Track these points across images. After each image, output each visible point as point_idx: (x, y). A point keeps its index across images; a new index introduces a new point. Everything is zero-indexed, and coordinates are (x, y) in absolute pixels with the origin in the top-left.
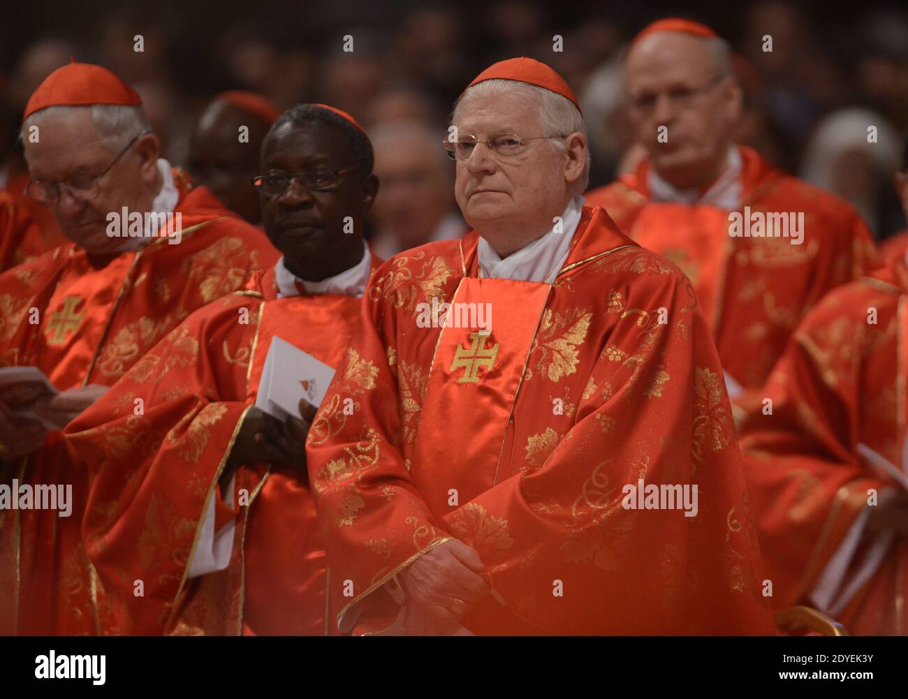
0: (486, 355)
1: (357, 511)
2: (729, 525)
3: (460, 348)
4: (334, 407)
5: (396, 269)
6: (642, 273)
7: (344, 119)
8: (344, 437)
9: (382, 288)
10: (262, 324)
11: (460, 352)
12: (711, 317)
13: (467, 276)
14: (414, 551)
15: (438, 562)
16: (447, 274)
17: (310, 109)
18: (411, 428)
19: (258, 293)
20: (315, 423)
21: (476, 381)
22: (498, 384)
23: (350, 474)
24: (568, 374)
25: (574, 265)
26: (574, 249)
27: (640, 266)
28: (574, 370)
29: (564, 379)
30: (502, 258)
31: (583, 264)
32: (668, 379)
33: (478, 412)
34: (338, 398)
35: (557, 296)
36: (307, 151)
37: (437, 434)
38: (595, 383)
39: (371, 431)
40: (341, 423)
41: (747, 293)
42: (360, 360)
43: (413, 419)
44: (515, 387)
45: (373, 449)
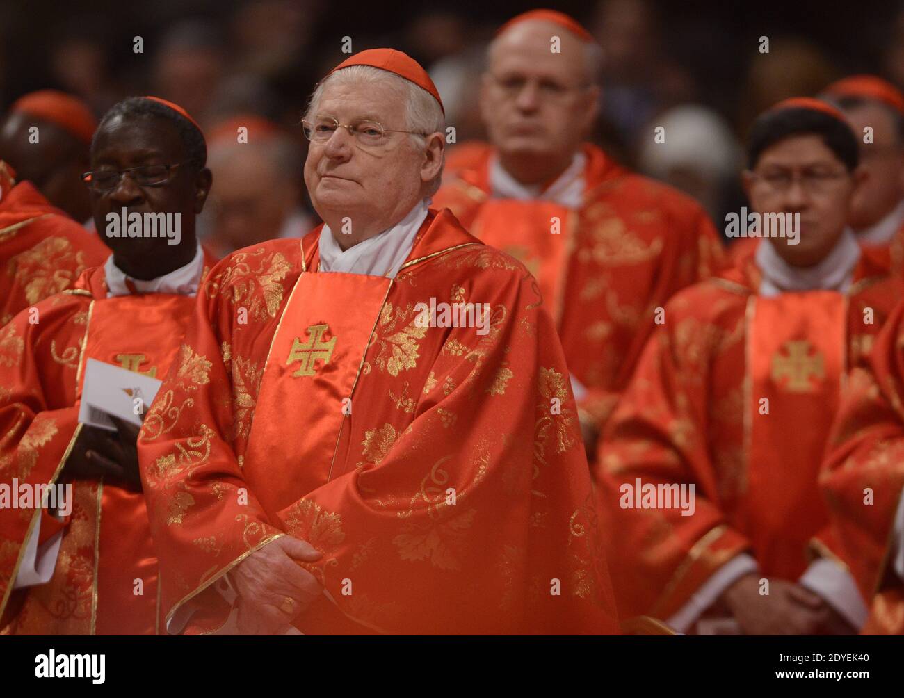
0: (323, 349)
1: (186, 508)
2: (571, 529)
3: (297, 342)
4: (167, 404)
5: (233, 265)
6: (486, 268)
7: (175, 111)
8: (176, 434)
9: (219, 284)
10: (92, 323)
11: (296, 344)
12: (554, 311)
13: (307, 271)
14: (243, 550)
15: (269, 559)
16: (287, 268)
17: (141, 102)
18: (245, 422)
19: (87, 292)
20: (147, 420)
21: (312, 375)
22: (334, 378)
23: (180, 470)
24: (407, 369)
25: (416, 261)
26: (417, 244)
27: (485, 262)
28: (414, 365)
29: (403, 373)
30: (344, 249)
31: (426, 259)
32: (511, 376)
33: (315, 406)
34: (172, 395)
35: (398, 289)
36: (138, 145)
37: (271, 428)
38: (435, 378)
39: (204, 426)
40: (174, 420)
41: (591, 290)
42: (193, 356)
43: (247, 414)
44: (353, 381)
45: (204, 446)
